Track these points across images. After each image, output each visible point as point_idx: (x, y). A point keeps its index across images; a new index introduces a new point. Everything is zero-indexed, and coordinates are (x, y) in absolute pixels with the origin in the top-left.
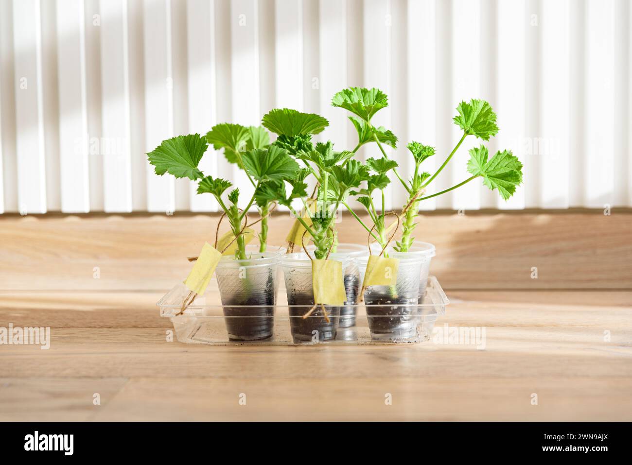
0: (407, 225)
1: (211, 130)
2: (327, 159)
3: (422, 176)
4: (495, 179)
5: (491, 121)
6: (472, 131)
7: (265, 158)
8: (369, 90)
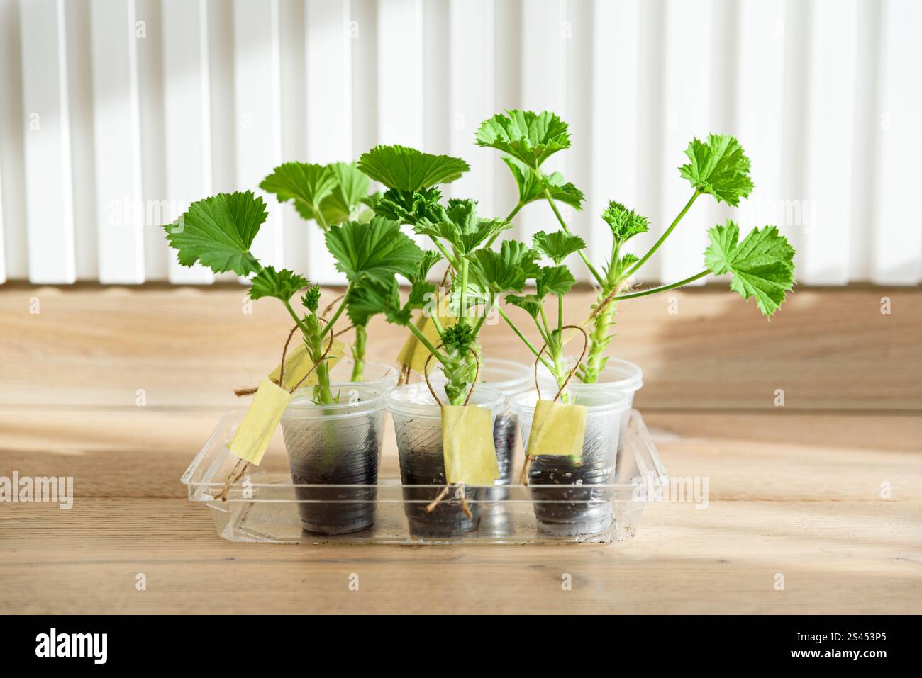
0: (598, 338)
1: (273, 173)
2: (468, 232)
3: (624, 260)
4: (749, 276)
5: (742, 173)
6: (710, 188)
7: (365, 237)
8: (537, 114)
